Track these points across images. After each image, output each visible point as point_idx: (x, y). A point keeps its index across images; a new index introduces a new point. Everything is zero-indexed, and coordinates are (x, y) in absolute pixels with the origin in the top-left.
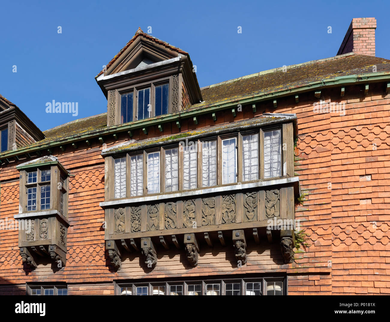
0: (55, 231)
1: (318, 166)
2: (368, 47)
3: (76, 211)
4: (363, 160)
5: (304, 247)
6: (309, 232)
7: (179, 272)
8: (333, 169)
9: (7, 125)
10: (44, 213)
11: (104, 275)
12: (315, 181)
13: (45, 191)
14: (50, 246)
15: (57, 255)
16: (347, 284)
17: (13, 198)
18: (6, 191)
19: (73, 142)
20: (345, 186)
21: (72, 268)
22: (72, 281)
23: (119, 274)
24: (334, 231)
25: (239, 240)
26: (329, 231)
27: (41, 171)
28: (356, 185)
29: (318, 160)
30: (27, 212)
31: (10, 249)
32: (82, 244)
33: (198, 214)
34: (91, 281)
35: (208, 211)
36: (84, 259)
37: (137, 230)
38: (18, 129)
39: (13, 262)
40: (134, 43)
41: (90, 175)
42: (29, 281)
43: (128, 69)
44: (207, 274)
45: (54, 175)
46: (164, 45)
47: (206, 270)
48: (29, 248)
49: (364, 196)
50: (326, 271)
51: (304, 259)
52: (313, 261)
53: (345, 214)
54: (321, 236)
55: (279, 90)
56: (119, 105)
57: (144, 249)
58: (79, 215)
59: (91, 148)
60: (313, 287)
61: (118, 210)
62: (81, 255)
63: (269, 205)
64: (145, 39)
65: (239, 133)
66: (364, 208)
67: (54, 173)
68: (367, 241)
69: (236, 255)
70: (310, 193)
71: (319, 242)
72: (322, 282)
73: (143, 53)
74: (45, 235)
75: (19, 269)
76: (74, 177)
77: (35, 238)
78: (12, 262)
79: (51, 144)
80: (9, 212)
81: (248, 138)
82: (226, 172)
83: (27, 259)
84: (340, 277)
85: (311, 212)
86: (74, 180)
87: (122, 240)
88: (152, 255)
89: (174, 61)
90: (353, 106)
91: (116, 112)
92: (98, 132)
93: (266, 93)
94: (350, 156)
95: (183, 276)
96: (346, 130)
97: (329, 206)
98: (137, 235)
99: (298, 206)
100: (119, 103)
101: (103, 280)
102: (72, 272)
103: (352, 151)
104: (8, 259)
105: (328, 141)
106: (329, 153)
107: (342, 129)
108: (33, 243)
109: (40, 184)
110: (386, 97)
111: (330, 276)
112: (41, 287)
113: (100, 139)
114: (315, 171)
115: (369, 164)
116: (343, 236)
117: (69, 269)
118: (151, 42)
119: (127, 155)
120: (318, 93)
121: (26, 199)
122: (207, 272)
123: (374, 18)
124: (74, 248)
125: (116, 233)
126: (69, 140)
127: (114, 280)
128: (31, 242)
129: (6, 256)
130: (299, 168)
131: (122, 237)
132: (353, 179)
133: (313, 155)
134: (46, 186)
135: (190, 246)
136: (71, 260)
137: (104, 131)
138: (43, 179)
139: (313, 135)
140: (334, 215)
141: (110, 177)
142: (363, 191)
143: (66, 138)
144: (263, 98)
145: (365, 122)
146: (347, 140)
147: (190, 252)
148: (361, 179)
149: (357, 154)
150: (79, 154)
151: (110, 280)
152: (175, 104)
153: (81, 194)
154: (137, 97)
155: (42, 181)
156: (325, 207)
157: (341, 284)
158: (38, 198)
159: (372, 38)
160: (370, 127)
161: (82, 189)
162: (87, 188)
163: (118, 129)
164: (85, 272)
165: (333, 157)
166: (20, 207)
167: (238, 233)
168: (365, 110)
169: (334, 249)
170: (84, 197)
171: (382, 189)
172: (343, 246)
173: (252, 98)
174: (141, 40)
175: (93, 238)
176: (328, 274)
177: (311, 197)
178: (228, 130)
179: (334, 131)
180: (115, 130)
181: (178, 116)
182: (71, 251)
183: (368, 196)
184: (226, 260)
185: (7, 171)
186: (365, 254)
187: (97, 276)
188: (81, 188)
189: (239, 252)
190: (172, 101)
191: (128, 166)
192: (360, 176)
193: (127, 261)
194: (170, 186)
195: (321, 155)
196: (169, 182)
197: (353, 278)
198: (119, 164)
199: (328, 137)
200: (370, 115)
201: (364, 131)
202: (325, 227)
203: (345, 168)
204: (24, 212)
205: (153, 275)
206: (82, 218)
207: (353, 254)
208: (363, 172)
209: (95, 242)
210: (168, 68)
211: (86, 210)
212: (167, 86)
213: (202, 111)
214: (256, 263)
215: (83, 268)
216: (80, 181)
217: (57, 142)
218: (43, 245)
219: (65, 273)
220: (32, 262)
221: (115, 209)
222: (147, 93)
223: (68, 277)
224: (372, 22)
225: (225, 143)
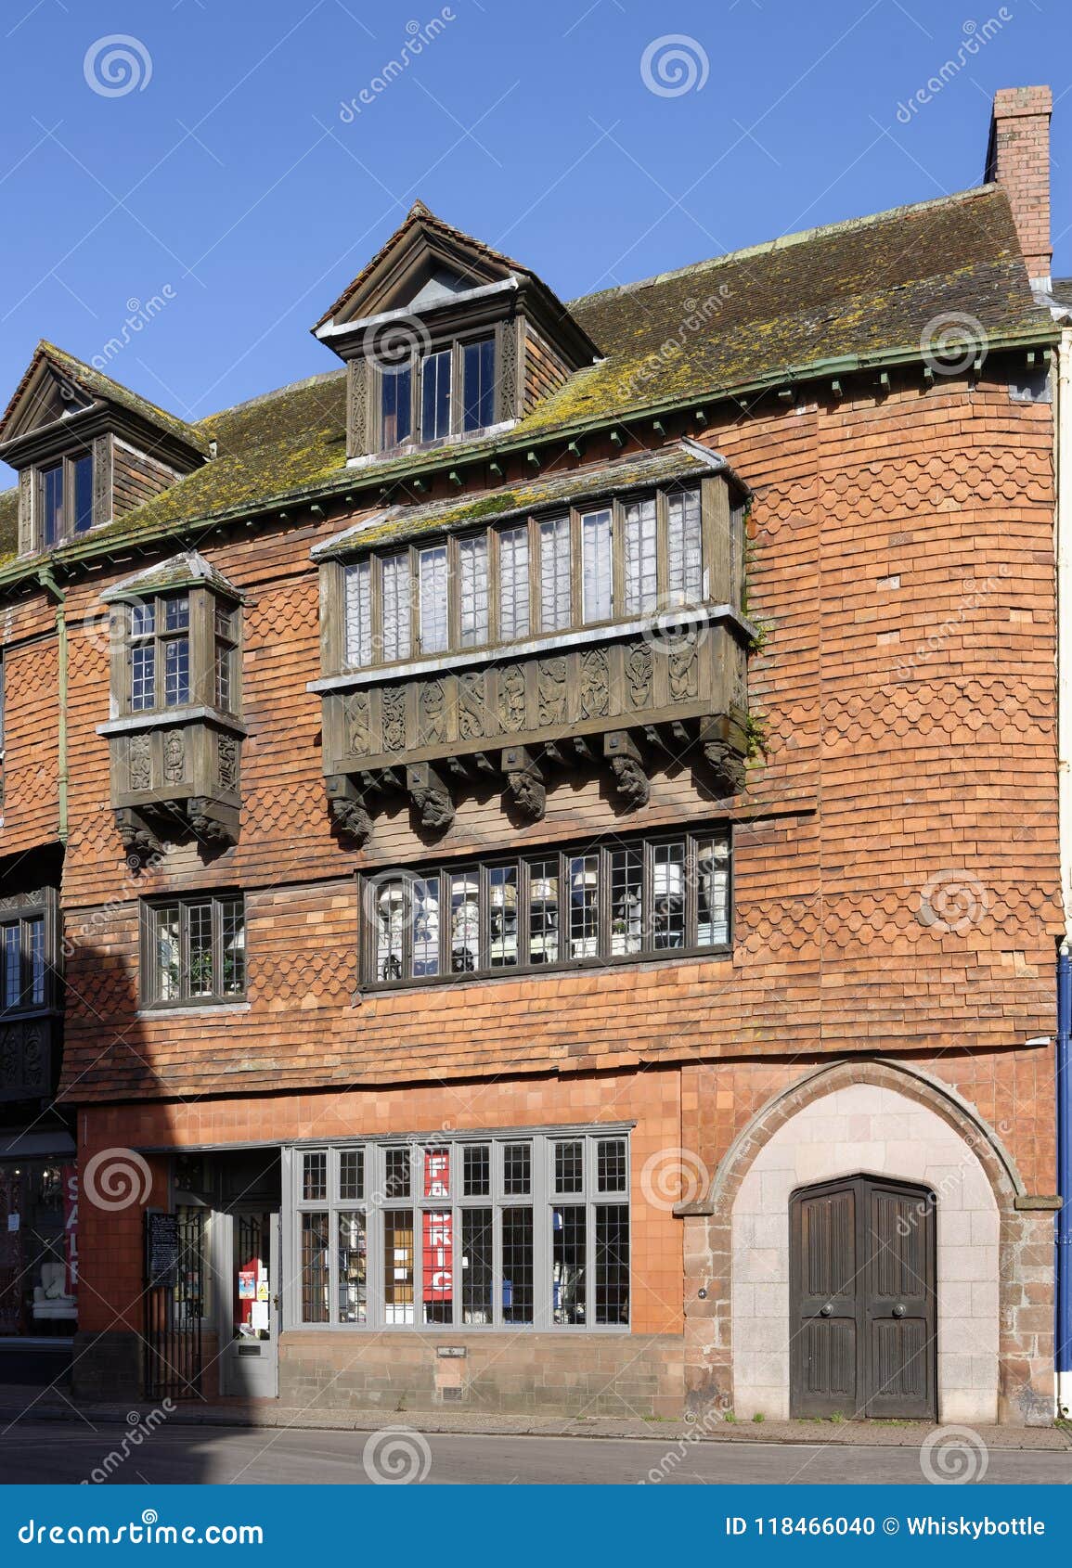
0: (201, 761)
1: (793, 561)
2: (1032, 164)
3: (263, 696)
4: (884, 542)
5: (765, 754)
6: (775, 718)
7: (503, 835)
8: (825, 565)
9: (91, 447)
10: (172, 717)
11: (332, 860)
12: (787, 596)
13: (175, 654)
14: (190, 800)
15: (210, 820)
16: (852, 831)
17: (100, 669)
18: (81, 650)
19: (249, 518)
20: (850, 603)
21: (255, 847)
22: (253, 882)
23: (368, 854)
24: (826, 711)
25: (619, 756)
26: (815, 713)
27: (165, 603)
28: (869, 601)
29: (793, 548)
30: (131, 714)
31: (95, 807)
32: (279, 781)
33: (530, 701)
34: (300, 878)
35: (552, 689)
36: (285, 820)
37: (397, 746)
38: (120, 456)
39: (103, 844)
40: (405, 239)
41: (296, 598)
42: (146, 891)
43: (390, 308)
44: (565, 837)
45: (197, 612)
46: (476, 247)
47: (563, 826)
48: (137, 810)
49: (885, 626)
50: (807, 807)
51: (765, 783)
52: (783, 785)
53: (848, 670)
54: (799, 725)
55: (703, 392)
56: (375, 398)
57: (413, 792)
58: (269, 705)
59: (297, 529)
60: (784, 846)
61: (353, 697)
62: (276, 812)
63: (676, 671)
64: (430, 229)
65: (615, 500)
66: (886, 652)
67: (198, 609)
68: (890, 729)
69: (619, 789)
70: (778, 626)
71: (795, 741)
72: (803, 832)
73: (432, 259)
74: (177, 771)
75: (120, 860)
76: (256, 606)
77: (152, 783)
78: (101, 843)
79: (192, 526)
80: (93, 708)
81: (635, 508)
82: (592, 592)
83: (134, 838)
84: (840, 816)
85: (780, 670)
86: (257, 614)
87: (363, 774)
88: (435, 803)
89: (499, 290)
90: (865, 415)
91: (368, 418)
92: (308, 493)
93: (676, 398)
94: (858, 533)
95: (513, 845)
96: (851, 472)
97: (815, 655)
98: (399, 759)
99: (754, 657)
100: (375, 391)
101: (329, 872)
102: (255, 859)
103: (862, 521)
104: (91, 836)
105: (813, 502)
106: (814, 531)
107: (844, 471)
108: (146, 796)
109: (164, 638)
110: (929, 393)
111: (816, 818)
112: (180, 904)
113: (314, 508)
114: (787, 573)
115: (896, 550)
116: (843, 722)
117: (248, 850)
118: (447, 237)
119: (372, 555)
120: (784, 394)
121: (127, 680)
122: (565, 832)
123: (1047, 87)
124: (260, 794)
125: (348, 756)
126: (237, 515)
127: (356, 871)
128: (144, 793)
129: (85, 827)
130: (756, 566)
131: (362, 767)
132: (863, 587)
133: (784, 535)
134: (178, 641)
135: (517, 778)
136: (253, 825)
137: (321, 491)
138: (171, 622)
139: (783, 488)
140: (827, 674)
141: (331, 615)
142: (884, 613)
143: (230, 510)
144: (672, 407)
145: (888, 453)
146: (852, 498)
147: (516, 791)
148: (881, 586)
149: (874, 529)
150: (267, 544)
151: (345, 871)
152: (508, 395)
153: (274, 651)
154: (419, 375)
155: (170, 627)
156: (807, 656)
157: (839, 833)
158: (160, 673)
159: (1043, 141)
160: (898, 464)
161: (276, 636)
162: (288, 632)
163: (354, 486)
164: (286, 855)
165: (825, 538)
166: (112, 703)
167: (614, 741)
168: (888, 425)
169: (826, 752)
170: (282, 658)
171: (922, 606)
172: (844, 744)
173: (650, 408)
174: (423, 231)
175: (304, 765)
176: (812, 812)
177: (779, 636)
178: (589, 496)
179: (828, 476)
180: (346, 488)
181: (492, 452)
182: (251, 804)
183: (894, 624)
184: (601, 798)
185: (82, 596)
186: (886, 759)
187: (316, 863)
188: (273, 635)
189: (623, 781)
190: (502, 389)
191: (378, 583)
192: (878, 578)
193: (383, 818)
194: (471, 631)
195: (799, 534)
196: (468, 620)
197: (862, 817)
198: (355, 576)
199: (811, 492)
200: (897, 437)
201: (887, 475)
202: (808, 704)
203: (848, 562)
204: (125, 715)
205: (444, 849)
206: (277, 715)
207: (863, 762)
208: (883, 571)
209: (311, 775)
210: (486, 305)
211: (286, 692)
212: (493, 345)
213: (544, 439)
214: (667, 799)
215: (280, 846)
216: (271, 614)
217: (206, 519)
218: (173, 800)
219: (238, 862)
220: (149, 843)
221: (347, 695)
222: (445, 363)
223: (246, 871)
224: (1040, 96)
225: (589, 521)
